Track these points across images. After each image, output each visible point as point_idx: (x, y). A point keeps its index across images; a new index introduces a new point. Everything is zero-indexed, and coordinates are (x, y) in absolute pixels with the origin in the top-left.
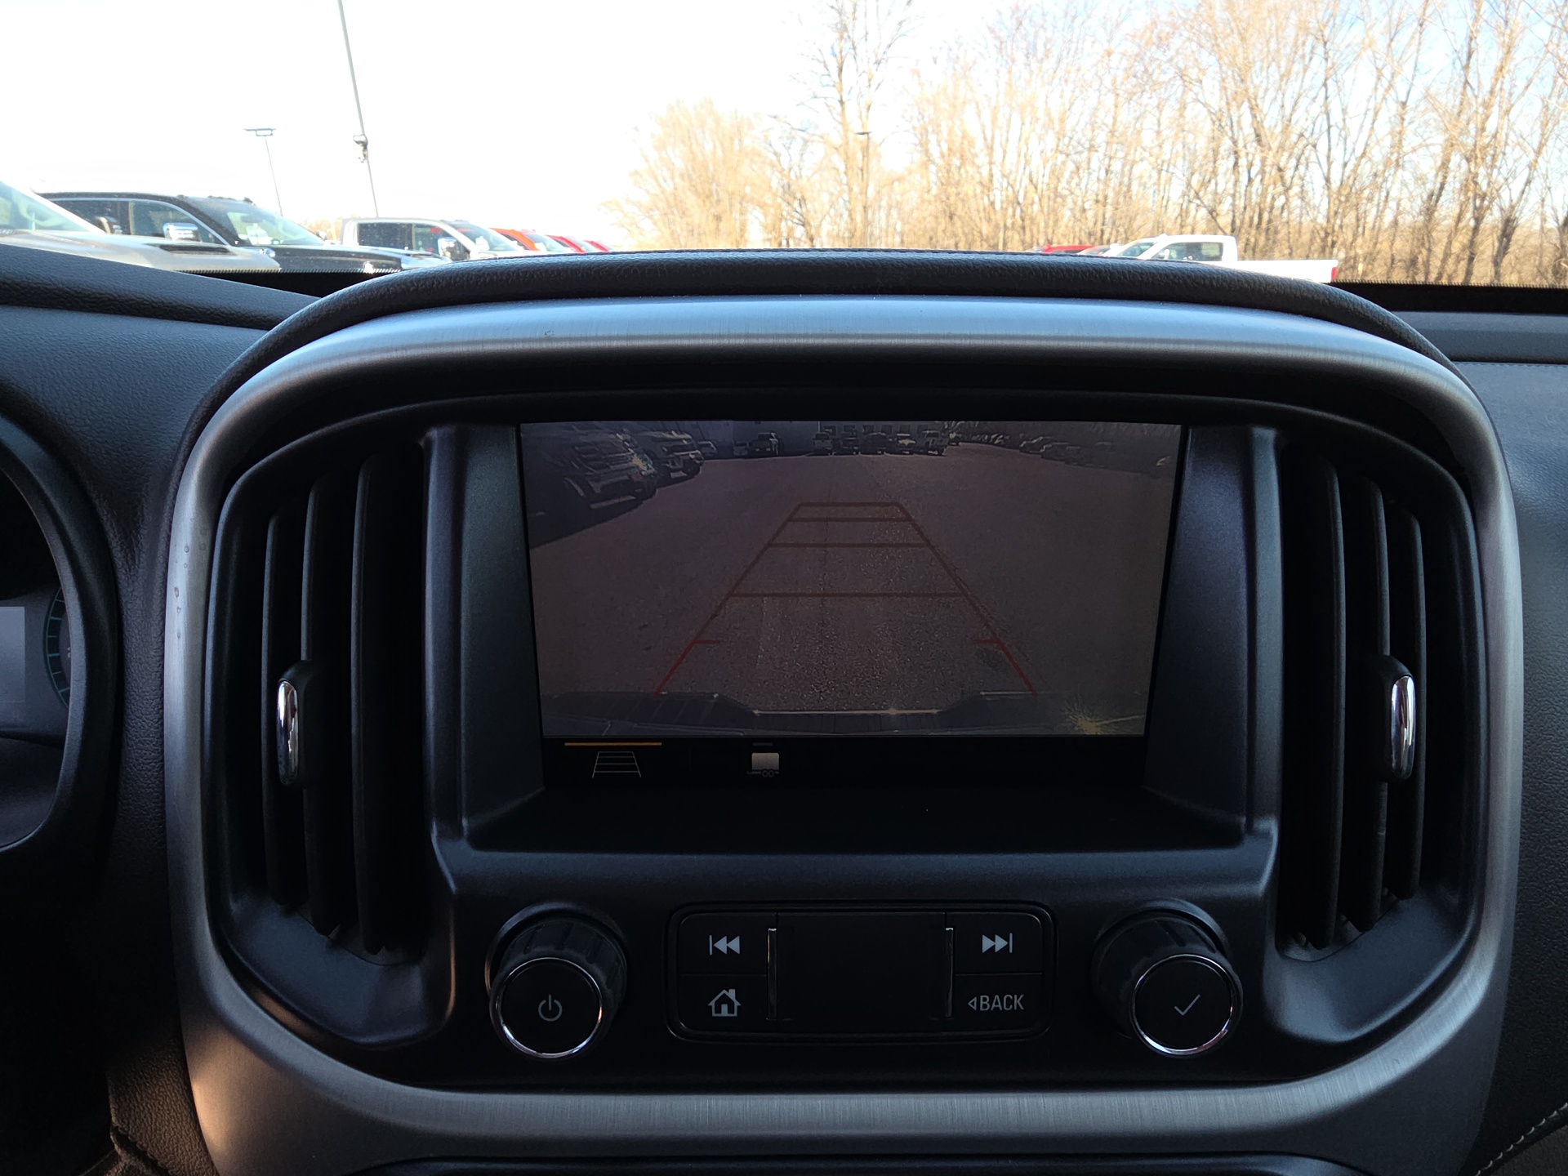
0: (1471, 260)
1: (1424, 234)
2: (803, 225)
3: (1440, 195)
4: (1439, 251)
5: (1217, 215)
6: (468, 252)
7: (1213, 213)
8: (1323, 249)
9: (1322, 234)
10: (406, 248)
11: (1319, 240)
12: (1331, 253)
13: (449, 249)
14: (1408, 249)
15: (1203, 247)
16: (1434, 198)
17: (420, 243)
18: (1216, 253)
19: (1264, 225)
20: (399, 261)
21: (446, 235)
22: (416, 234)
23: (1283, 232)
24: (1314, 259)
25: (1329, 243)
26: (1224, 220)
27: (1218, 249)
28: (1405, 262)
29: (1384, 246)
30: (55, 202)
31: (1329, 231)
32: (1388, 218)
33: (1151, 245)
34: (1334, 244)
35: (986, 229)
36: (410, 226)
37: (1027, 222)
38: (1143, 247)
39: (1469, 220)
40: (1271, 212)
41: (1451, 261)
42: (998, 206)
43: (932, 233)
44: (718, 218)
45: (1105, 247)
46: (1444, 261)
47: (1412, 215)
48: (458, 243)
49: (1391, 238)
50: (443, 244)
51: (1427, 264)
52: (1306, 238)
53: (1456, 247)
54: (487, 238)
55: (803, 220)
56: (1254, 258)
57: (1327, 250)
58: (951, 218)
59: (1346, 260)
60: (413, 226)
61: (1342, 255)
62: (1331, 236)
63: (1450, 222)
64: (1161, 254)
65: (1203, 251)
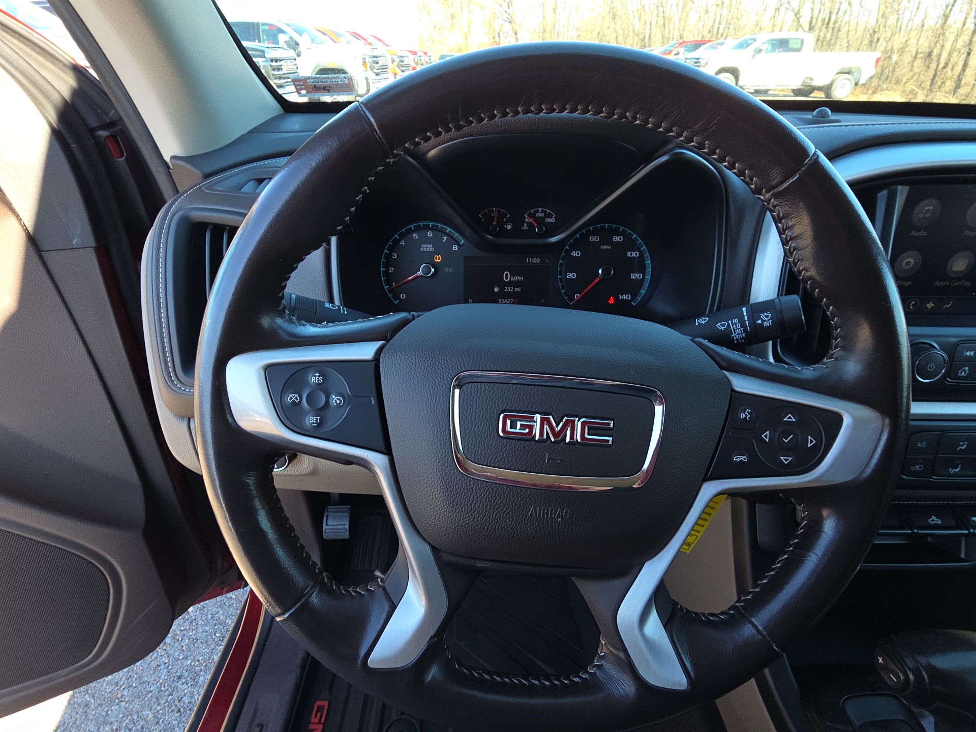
0: (969, 54)
1: (940, 34)
2: (510, 22)
3: (953, 5)
4: (948, 46)
5: (800, 17)
6: (298, 44)
7: (797, 14)
8: (871, 42)
9: (871, 31)
10: (257, 41)
11: (868, 36)
12: (876, 47)
13: (286, 42)
14: (926, 44)
15: (791, 42)
16: (950, 7)
17: (265, 37)
18: (798, 46)
19: (831, 25)
20: (263, 52)
21: (283, 32)
22: (263, 31)
23: (844, 30)
24: (863, 51)
25: (875, 40)
26: (805, 22)
27: (800, 43)
28: (924, 54)
29: (913, 42)
31: (876, 30)
32: (917, 21)
33: (755, 40)
34: (878, 40)
35: (638, 27)
36: (258, 24)
37: (667, 22)
38: (749, 42)
39: (971, 24)
40: (837, 14)
41: (955, 55)
42: (647, 8)
43: (599, 30)
44: (453, 17)
45: (721, 40)
46: (950, 54)
47: (933, 21)
48: (291, 38)
49: (918, 36)
50: (282, 38)
51: (939, 55)
52: (860, 33)
53: (960, 44)
54: (309, 33)
55: (510, 18)
56: (821, 51)
57: (874, 44)
58: (614, 18)
59: (885, 51)
60: (260, 24)
61: (882, 48)
62: (877, 33)
63: (959, 25)
64: (761, 48)
65: (790, 45)
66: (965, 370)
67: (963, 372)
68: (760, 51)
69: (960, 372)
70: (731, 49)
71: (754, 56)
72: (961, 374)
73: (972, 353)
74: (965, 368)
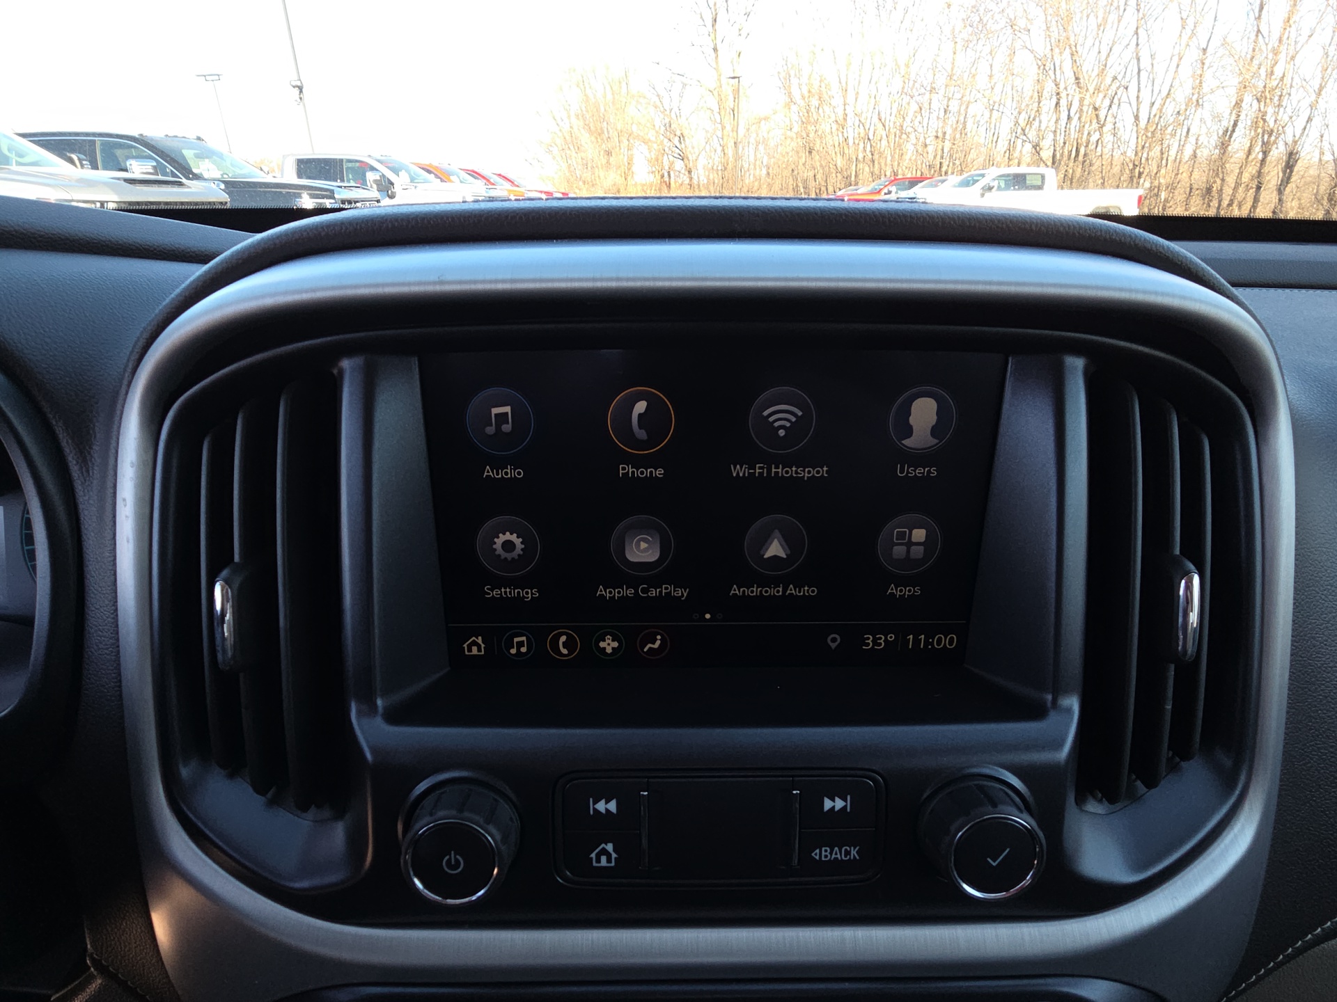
0: (1259, 188)
1: (1218, 166)
2: (683, 160)
3: (1233, 131)
4: (1231, 180)
5: (1041, 149)
6: (392, 184)
7: (1036, 147)
8: (1132, 178)
9: (1131, 166)
10: (339, 181)
11: (1128, 172)
12: (1138, 183)
13: (375, 181)
14: (1204, 179)
15: (1028, 178)
16: (1228, 134)
17: (351, 176)
18: (1039, 183)
19: (1081, 158)
20: (332, 192)
21: (373, 169)
22: (347, 168)
23: (1097, 164)
24: (1123, 188)
25: (1137, 174)
26: (1046, 154)
27: (1040, 179)
28: (1202, 190)
29: (1184, 176)
30: (31, 141)
31: (1137, 163)
32: (1188, 152)
33: (983, 176)
34: (1140, 174)
35: (840, 162)
36: (341, 160)
37: (876, 157)
38: (975, 178)
39: (1258, 153)
40: (1087, 146)
41: (1241, 190)
42: (851, 141)
43: (793, 166)
44: (609, 153)
45: (944, 178)
46: (1235, 189)
47: (1208, 150)
48: (383, 176)
49: (1191, 169)
50: (371, 176)
51: (1220, 191)
52: (1116, 169)
53: (1246, 177)
54: (408, 171)
55: (682, 154)
56: (1071, 188)
57: (1135, 180)
58: (810, 152)
59: (1151, 189)
60: (344, 161)
61: (1147, 185)
62: (1138, 167)
63: (1241, 155)
64: (991, 184)
65: (1028, 182)
66: (605, 852)
67: (604, 859)
68: (990, 189)
69: (593, 855)
70: (955, 186)
71: (983, 195)
72: (598, 861)
73: (612, 806)
74: (603, 845)
